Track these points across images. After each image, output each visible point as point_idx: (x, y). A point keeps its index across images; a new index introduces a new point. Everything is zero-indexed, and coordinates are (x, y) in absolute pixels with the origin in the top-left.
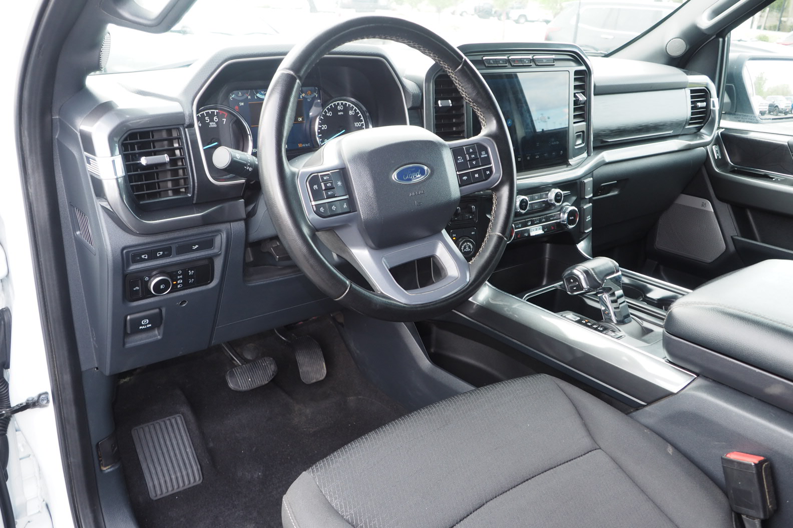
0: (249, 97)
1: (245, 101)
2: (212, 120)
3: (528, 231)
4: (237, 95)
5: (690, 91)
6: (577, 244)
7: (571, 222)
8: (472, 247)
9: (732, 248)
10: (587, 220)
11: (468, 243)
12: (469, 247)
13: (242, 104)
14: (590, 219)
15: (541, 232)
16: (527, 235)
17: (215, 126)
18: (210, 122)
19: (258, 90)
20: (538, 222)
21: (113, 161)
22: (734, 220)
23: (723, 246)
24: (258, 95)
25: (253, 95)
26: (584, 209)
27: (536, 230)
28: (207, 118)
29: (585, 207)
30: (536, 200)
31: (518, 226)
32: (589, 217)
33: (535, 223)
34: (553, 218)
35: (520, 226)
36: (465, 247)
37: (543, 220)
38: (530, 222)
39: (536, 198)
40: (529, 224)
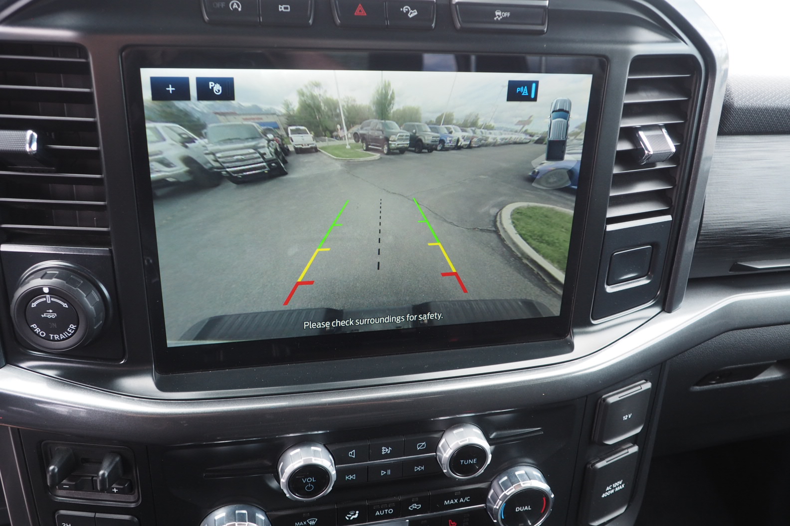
10: (605, 495)
20: (391, 511)
26: (597, 470)
29: (600, 465)
30: (387, 456)
31: (305, 523)
32: (614, 486)
33: (376, 514)
34: (456, 501)
35: (312, 523)
37: (411, 508)
38: (357, 512)
39: (385, 450)
40: (351, 518)
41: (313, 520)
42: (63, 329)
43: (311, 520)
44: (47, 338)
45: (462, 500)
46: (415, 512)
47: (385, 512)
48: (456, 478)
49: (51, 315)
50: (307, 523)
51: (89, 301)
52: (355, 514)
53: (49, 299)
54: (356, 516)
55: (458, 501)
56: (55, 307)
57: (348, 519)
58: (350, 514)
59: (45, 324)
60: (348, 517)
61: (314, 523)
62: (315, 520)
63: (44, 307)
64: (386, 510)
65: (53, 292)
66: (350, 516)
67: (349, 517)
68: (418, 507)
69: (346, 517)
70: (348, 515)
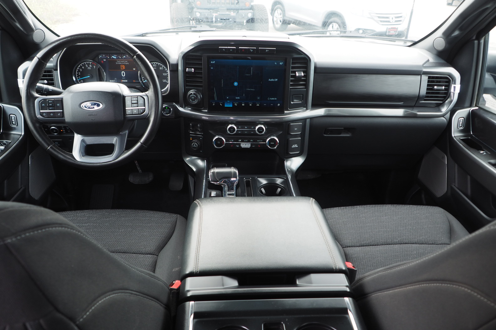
0: (108, 57)
1: (107, 59)
2: (89, 66)
3: (240, 144)
4: (102, 56)
5: (428, 77)
7: (271, 145)
8: (197, 145)
10: (293, 147)
11: (195, 143)
12: (196, 145)
13: (105, 60)
16: (238, 146)
17: (90, 69)
18: (88, 67)
19: (113, 55)
20: (247, 141)
21: (23, 81)
22: (457, 174)
24: (113, 57)
25: (110, 57)
27: (246, 145)
28: (86, 65)
29: (291, 139)
30: (246, 129)
31: (231, 140)
32: (295, 145)
35: (233, 141)
36: (193, 145)
38: (241, 140)
39: (246, 127)
42: (195, 100)
44: (192, 102)
46: (251, 142)
49: (193, 98)
51: (199, 97)
53: (193, 95)
55: (262, 141)
56: (194, 96)
59: (192, 99)
63: (192, 96)
65: (194, 94)
67: (239, 141)
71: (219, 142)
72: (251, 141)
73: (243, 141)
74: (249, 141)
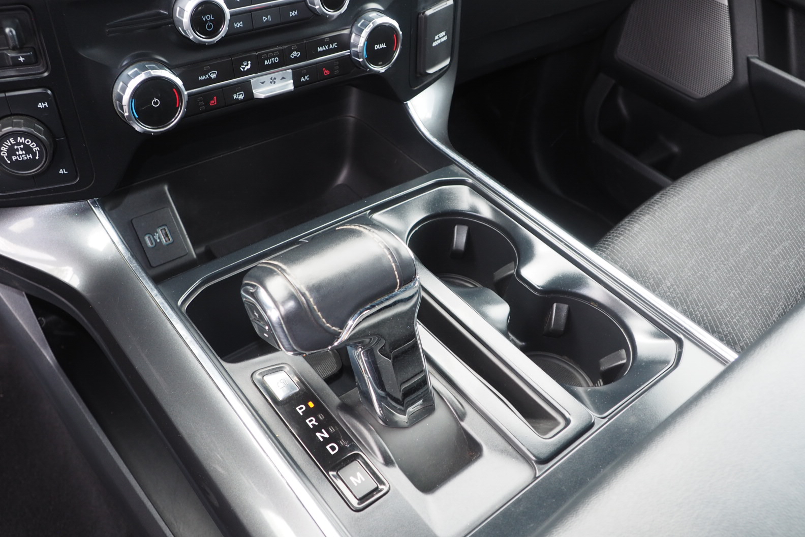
3: (246, 87)
6: (409, 99)
7: (375, 57)
8: (36, 149)
9: (743, 79)
10: (434, 44)
11: (22, 139)
12: (28, 149)
14: (445, 38)
15: (288, 85)
16: (241, 97)
20: (276, 60)
22: (761, 27)
23: (728, 73)
26: (426, 17)
27: (273, 81)
29: (429, 12)
31: (207, 76)
32: (441, 36)
33: (265, 63)
34: (327, 47)
35: (213, 76)
36: (12, 151)
37: (293, 56)
38: (249, 62)
40: (245, 69)
41: (213, 73)
43: (212, 73)
45: (331, 46)
46: (297, 60)
47: (272, 60)
48: (327, 14)
50: (209, 76)
52: (247, 65)
54: (249, 67)
55: (328, 47)
57: (242, 70)
58: (243, 65)
60: (242, 68)
61: (215, 76)
62: (215, 73)
64: (273, 59)
66: (244, 66)
67: (244, 68)
68: (298, 54)
69: (241, 68)
70: (242, 66)
71: (156, 102)
72: (295, 54)
73: (259, 67)
74: (284, 61)
